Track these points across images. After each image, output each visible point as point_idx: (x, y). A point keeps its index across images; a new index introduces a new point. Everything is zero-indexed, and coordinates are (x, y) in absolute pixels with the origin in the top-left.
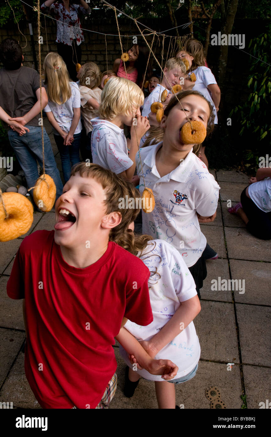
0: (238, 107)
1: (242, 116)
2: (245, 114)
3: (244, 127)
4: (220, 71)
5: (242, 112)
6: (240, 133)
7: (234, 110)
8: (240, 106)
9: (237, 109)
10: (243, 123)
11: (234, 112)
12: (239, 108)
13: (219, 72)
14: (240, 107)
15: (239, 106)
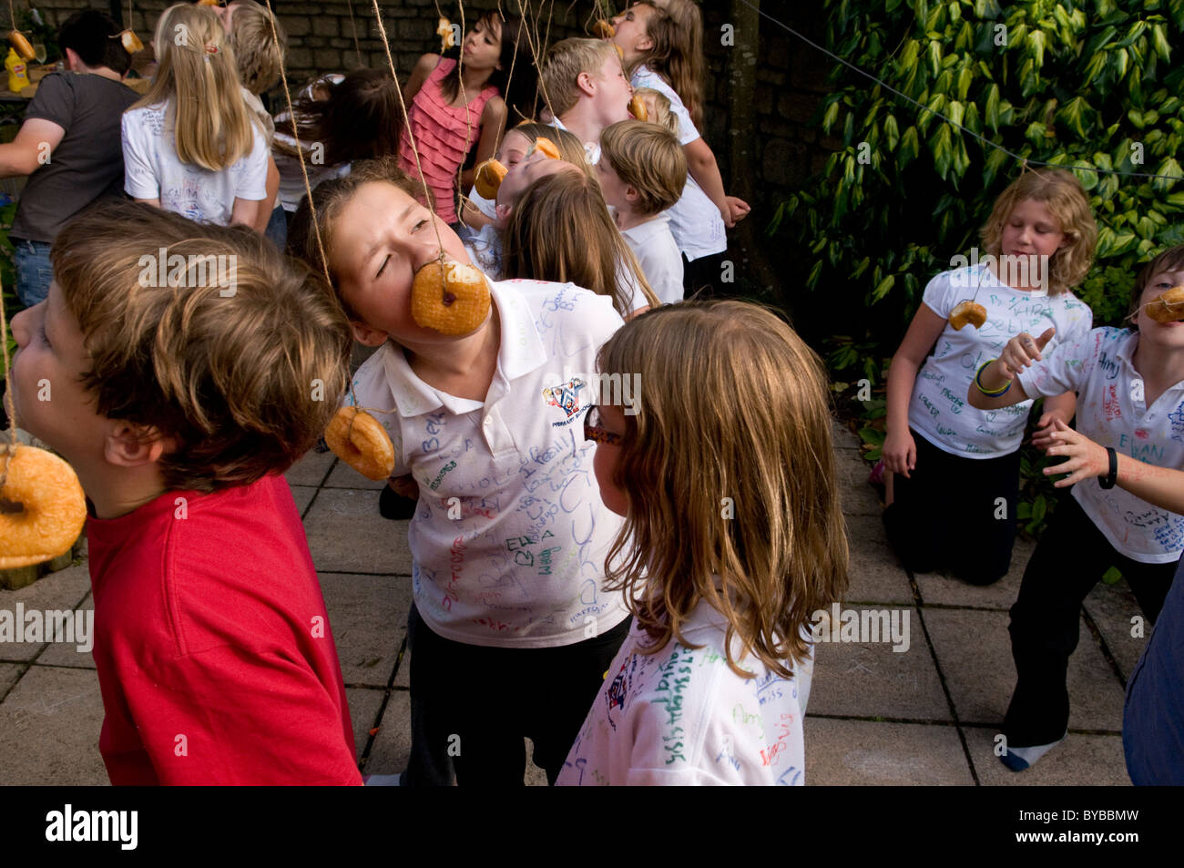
0: (798, 195)
1: (813, 225)
2: (822, 219)
3: (820, 261)
4: (737, 79)
5: (813, 213)
6: (809, 281)
7: (786, 206)
8: (806, 191)
9: (795, 202)
10: (815, 251)
11: (785, 213)
12: (801, 199)
13: (734, 82)
14: (806, 197)
15: (802, 193)
